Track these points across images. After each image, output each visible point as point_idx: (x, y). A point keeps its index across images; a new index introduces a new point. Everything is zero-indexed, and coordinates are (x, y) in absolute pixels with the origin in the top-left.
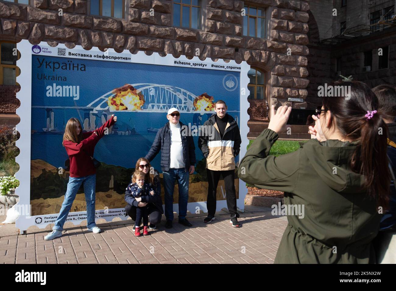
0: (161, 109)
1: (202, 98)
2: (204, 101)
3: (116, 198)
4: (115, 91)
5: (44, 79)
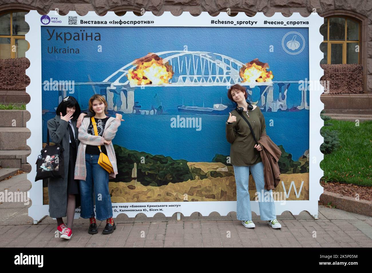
0: (195, 81)
1: (251, 66)
2: (255, 70)
3: (140, 190)
4: (137, 62)
5: (55, 53)
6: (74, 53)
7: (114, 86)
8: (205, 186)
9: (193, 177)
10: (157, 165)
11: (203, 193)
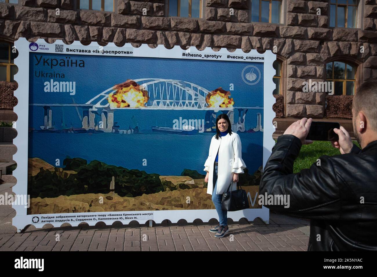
0: (168, 105)
3: (117, 201)
4: (116, 87)
5: (42, 77)
6: (59, 77)
7: (96, 108)
8: (174, 197)
9: (164, 189)
10: (133, 178)
11: (173, 203)
